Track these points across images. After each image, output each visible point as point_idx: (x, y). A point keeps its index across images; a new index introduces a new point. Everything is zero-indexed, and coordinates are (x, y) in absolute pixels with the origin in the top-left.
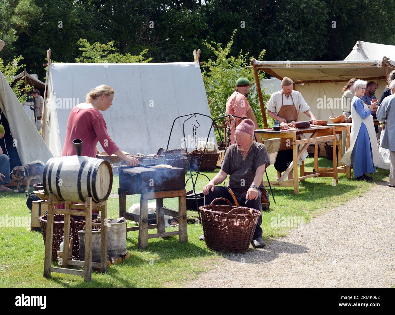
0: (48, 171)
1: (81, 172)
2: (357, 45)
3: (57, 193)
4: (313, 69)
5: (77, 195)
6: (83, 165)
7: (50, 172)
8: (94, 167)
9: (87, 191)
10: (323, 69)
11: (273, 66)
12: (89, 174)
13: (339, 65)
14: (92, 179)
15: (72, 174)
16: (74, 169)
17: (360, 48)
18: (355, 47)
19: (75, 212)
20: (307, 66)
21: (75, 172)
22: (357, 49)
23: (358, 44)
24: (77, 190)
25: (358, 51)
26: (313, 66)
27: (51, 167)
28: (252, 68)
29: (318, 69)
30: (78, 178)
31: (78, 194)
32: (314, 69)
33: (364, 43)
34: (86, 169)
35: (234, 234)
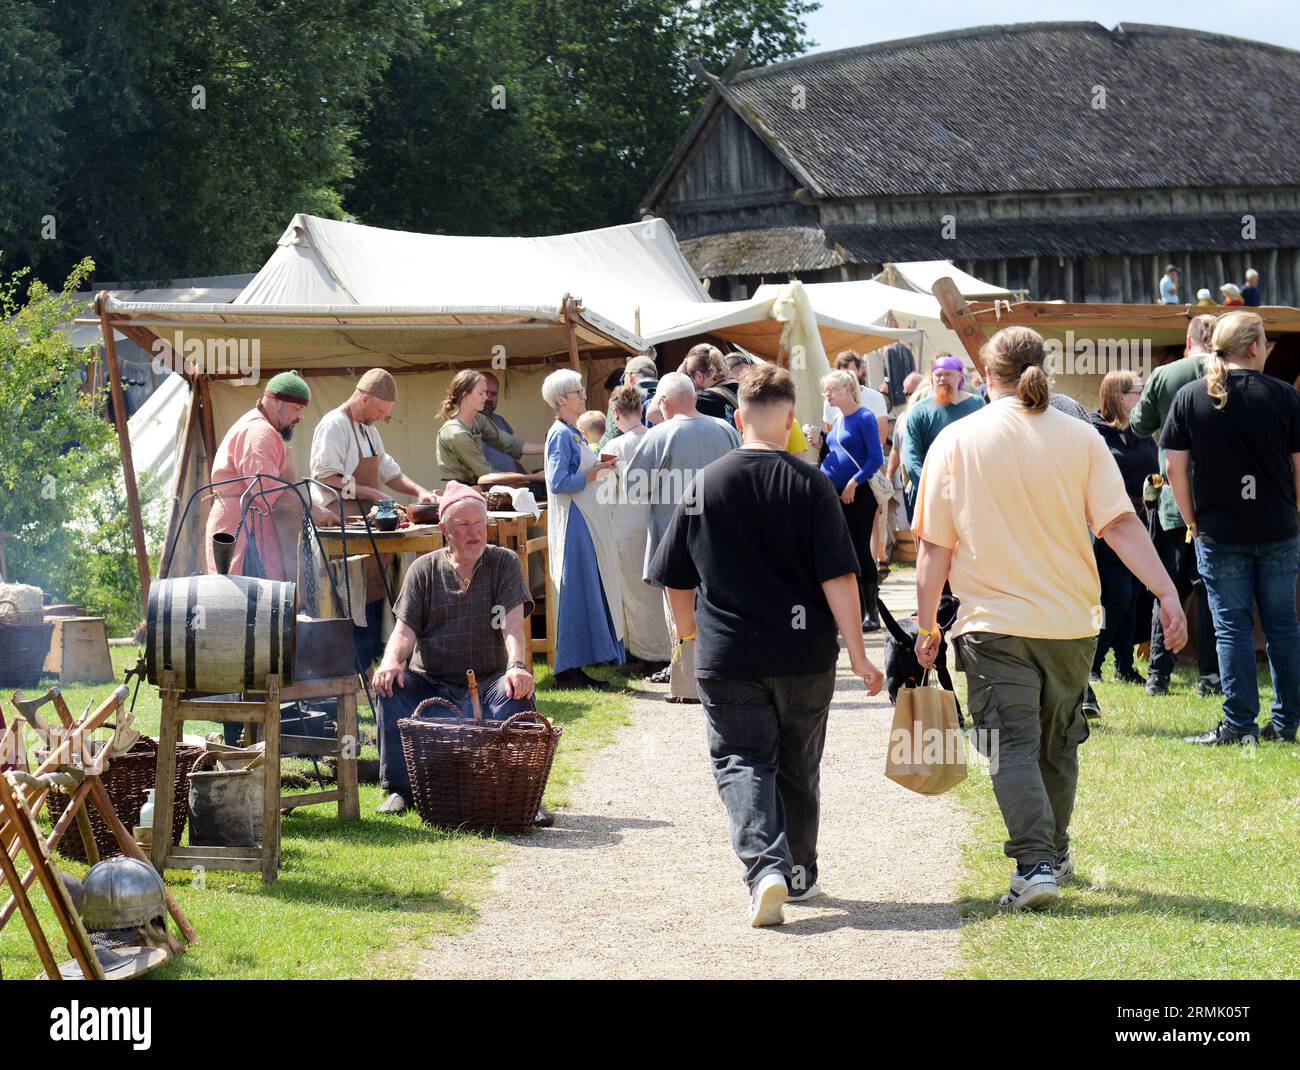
0: (160, 612)
1: (252, 613)
2: (297, 229)
3: (183, 669)
4: (323, 330)
5: (240, 671)
6: (253, 596)
7: (167, 616)
8: (282, 600)
9: (268, 660)
10: (358, 331)
11: (168, 319)
12: (275, 616)
13: (410, 321)
14: (284, 628)
15: (230, 617)
16: (233, 606)
17: (306, 241)
18: (288, 238)
19: (234, 712)
20: (296, 320)
21: (239, 612)
22: (296, 245)
23: (300, 226)
24: (242, 658)
25: (301, 255)
26: (318, 320)
27: (166, 603)
28: (98, 323)
29: (338, 332)
30: (248, 627)
31: (243, 667)
32: (323, 332)
33: (317, 223)
34: (264, 604)
35: (512, 782)
